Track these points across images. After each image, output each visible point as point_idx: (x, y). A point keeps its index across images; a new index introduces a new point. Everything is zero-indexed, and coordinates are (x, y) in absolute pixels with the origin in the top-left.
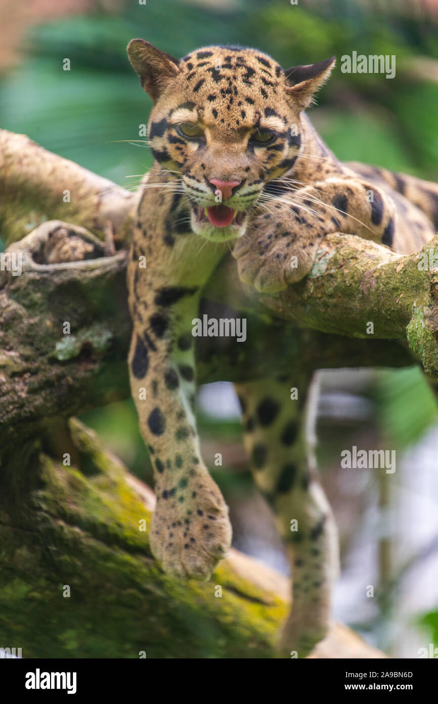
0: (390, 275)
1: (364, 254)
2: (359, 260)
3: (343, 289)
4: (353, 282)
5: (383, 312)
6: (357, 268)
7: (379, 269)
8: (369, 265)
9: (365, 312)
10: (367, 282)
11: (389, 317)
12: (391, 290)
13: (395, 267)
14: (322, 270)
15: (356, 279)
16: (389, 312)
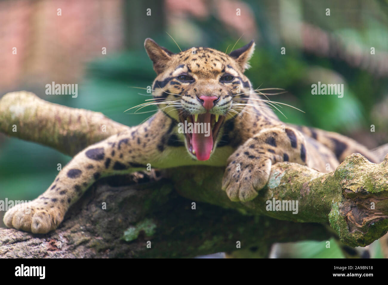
0: (318, 185)
1: (302, 173)
2: (299, 177)
3: (291, 194)
4: (296, 190)
5: (315, 207)
6: (298, 182)
7: (311, 182)
8: (305, 180)
9: (304, 207)
10: (304, 189)
11: (318, 210)
12: (319, 194)
13: (321, 180)
14: (278, 184)
15: (298, 188)
16: (318, 207)
